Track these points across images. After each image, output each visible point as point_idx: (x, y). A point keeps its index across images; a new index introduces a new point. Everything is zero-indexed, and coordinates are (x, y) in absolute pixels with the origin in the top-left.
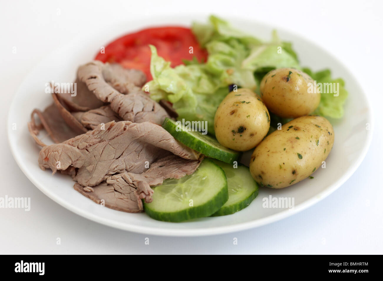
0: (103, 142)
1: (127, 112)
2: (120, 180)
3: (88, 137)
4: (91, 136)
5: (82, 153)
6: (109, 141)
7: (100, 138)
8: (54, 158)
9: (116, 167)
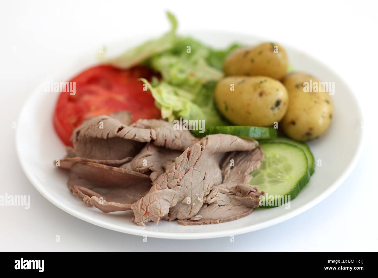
0: (189, 171)
1: (173, 140)
2: (218, 195)
3: (174, 173)
4: (176, 171)
5: (175, 190)
6: (193, 167)
7: (184, 168)
8: (155, 208)
9: (208, 187)
